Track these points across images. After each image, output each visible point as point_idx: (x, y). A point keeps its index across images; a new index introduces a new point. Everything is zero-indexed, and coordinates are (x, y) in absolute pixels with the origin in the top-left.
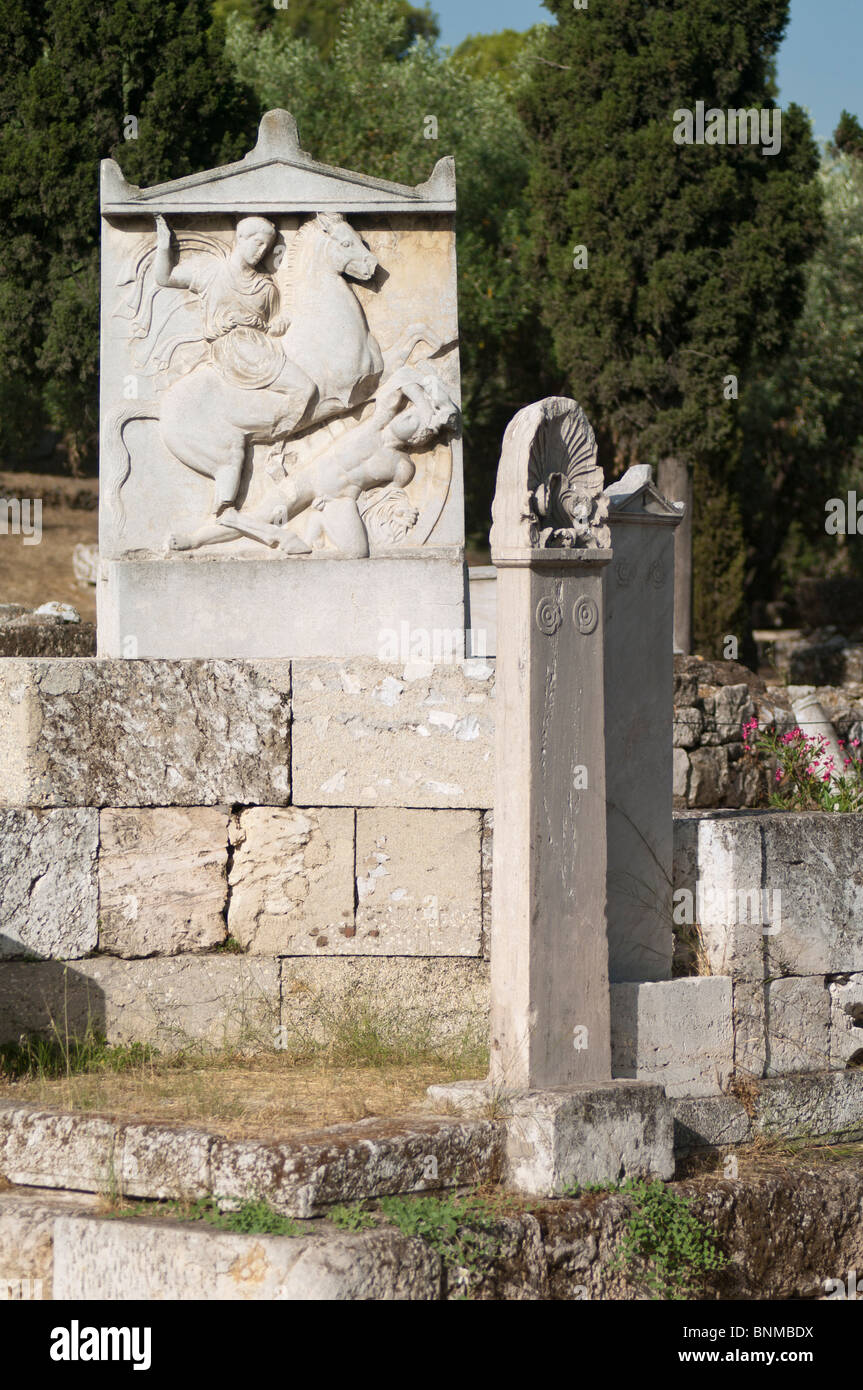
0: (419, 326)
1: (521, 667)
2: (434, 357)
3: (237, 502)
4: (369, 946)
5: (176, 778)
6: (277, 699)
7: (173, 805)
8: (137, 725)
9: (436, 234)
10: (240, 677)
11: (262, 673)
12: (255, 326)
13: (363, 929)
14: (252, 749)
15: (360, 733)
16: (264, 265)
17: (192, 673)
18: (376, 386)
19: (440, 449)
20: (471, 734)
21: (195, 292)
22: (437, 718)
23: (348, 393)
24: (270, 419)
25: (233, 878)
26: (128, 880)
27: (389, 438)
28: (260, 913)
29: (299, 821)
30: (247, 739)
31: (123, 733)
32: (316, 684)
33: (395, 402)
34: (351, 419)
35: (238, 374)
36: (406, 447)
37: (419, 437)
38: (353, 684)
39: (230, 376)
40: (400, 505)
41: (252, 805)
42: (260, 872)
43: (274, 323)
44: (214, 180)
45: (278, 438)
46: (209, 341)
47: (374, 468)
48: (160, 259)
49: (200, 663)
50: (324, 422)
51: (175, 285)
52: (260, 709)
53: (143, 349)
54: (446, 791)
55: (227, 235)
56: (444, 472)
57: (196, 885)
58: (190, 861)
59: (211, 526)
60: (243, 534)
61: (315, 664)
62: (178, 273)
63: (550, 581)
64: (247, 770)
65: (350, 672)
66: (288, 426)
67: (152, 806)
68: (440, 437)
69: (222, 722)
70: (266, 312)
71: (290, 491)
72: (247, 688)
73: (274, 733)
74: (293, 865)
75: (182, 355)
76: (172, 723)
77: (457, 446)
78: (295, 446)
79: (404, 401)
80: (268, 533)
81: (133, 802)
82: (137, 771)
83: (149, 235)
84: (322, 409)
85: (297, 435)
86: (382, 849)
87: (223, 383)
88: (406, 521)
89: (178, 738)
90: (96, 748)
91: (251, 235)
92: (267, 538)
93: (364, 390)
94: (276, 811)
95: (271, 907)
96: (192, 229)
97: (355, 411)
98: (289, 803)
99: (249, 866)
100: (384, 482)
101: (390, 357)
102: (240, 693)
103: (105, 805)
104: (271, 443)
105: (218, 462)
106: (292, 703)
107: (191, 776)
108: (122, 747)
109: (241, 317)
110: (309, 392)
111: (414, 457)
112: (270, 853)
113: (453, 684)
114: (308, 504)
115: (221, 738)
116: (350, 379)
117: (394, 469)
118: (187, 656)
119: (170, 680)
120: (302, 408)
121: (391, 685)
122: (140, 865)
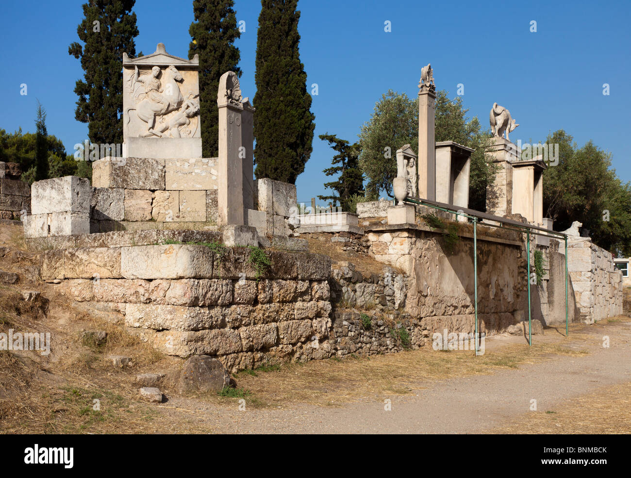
0: (191, 91)
1: (225, 130)
2: (194, 98)
3: (153, 127)
4: (183, 220)
5: (141, 183)
6: (162, 167)
7: (140, 189)
8: (132, 171)
9: (194, 72)
10: (154, 162)
11: (159, 162)
12: (156, 90)
13: (181, 216)
14: (157, 178)
15: (180, 175)
16: (158, 77)
17: (144, 161)
18: (182, 104)
19: (196, 117)
20: (204, 174)
21: (143, 83)
22: (196, 171)
23: (176, 104)
24: (159, 109)
25: (153, 206)
26: (131, 205)
27: (185, 114)
28: (159, 213)
29: (167, 193)
30: (156, 176)
31: (130, 173)
32: (170, 164)
33: (186, 107)
34: (177, 111)
35: (153, 100)
36: (189, 117)
37: (191, 114)
38: (178, 164)
39: (151, 100)
40: (187, 129)
41: (157, 190)
42: (159, 204)
43: (160, 90)
44: (147, 58)
45: (161, 114)
46: (147, 93)
47: (182, 121)
48: (136, 75)
49: (146, 159)
50: (171, 112)
51: (139, 81)
52: (159, 169)
53: (132, 95)
54: (198, 187)
55: (150, 71)
56: (196, 123)
57: (145, 206)
58: (144, 201)
59: (147, 133)
60: (154, 134)
61: (170, 160)
62: (139, 78)
63: (231, 111)
64: (156, 182)
65: (178, 161)
66: (163, 111)
67: (136, 189)
68: (195, 114)
69: (151, 172)
70: (159, 87)
71: (164, 126)
72: (156, 165)
73: (161, 174)
74: (166, 203)
75: (141, 96)
76: (140, 171)
77: (199, 117)
78: (164, 117)
79: (188, 107)
80: (160, 134)
81: (132, 188)
82: (132, 181)
83: (134, 71)
84: (171, 108)
85: (165, 114)
86: (185, 199)
87: (150, 102)
88: (188, 133)
89: (141, 175)
90: (124, 176)
91: (155, 70)
92: (159, 135)
93: (180, 104)
94: (162, 191)
95: (161, 212)
96: (143, 69)
97: (177, 109)
98: (165, 190)
99: (156, 203)
100: (183, 124)
101: (185, 98)
102: (154, 166)
103: (126, 188)
104: (160, 116)
105: (149, 119)
106: (165, 169)
107: (144, 183)
108: (129, 176)
109: (153, 88)
110: (168, 104)
111: (190, 119)
112: (161, 200)
113: (200, 164)
114: (168, 129)
115: (150, 175)
116: (177, 101)
117: (186, 121)
118: (143, 157)
119: (139, 162)
120: (167, 107)
121: (186, 164)
122: (133, 202)
